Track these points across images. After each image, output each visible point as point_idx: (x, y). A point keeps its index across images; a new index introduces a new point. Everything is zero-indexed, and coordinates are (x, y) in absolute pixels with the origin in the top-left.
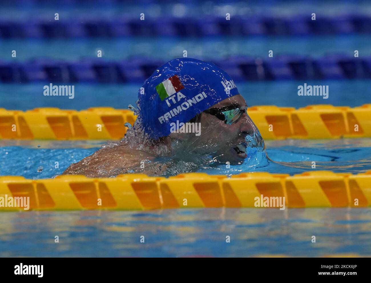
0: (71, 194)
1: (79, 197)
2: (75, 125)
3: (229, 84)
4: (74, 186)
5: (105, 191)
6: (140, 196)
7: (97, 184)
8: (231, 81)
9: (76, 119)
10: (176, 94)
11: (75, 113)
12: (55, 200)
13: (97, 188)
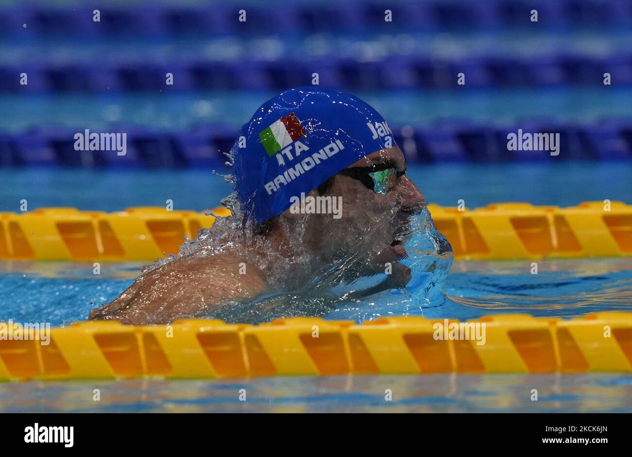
0: (97, 352)
1: (109, 357)
2: (104, 238)
3: (379, 127)
4: (102, 340)
5: (154, 348)
6: (211, 355)
7: (139, 337)
8: (383, 123)
9: (105, 226)
10: (293, 145)
11: (103, 216)
12: (70, 362)
13: (140, 343)
